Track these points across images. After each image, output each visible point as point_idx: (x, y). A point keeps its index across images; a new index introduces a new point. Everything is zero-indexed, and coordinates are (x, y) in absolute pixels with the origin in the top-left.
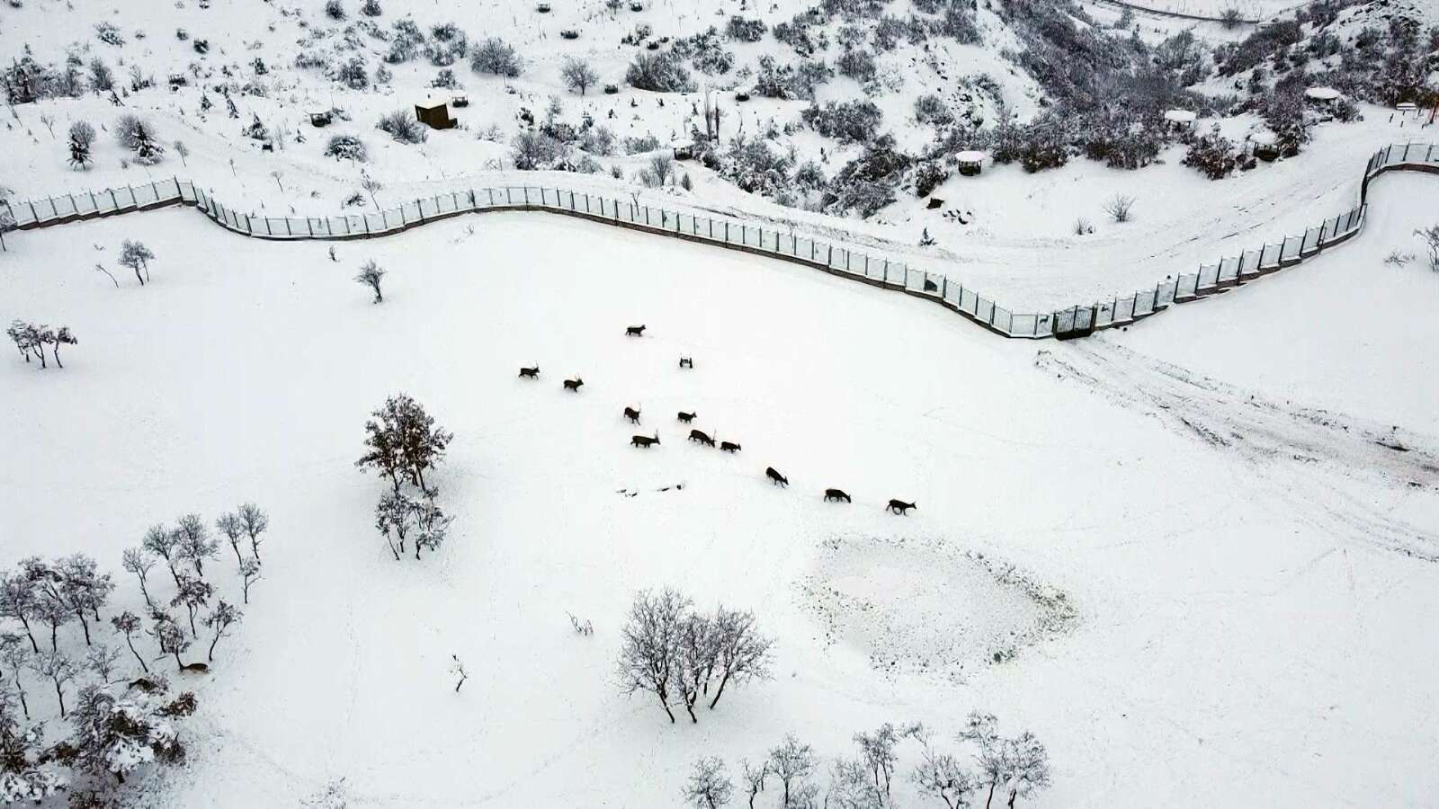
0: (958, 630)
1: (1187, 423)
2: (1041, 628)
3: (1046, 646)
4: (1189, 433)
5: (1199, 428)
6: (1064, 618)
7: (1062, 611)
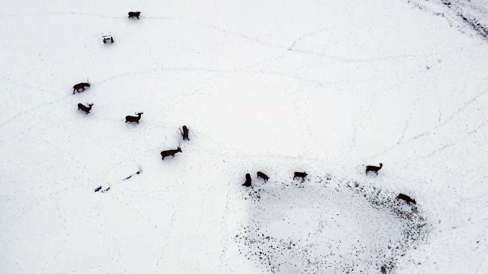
0: (354, 252)
1: (465, 19)
2: (406, 239)
3: (411, 253)
4: (470, 30)
5: (474, 23)
6: (419, 227)
7: (417, 222)
